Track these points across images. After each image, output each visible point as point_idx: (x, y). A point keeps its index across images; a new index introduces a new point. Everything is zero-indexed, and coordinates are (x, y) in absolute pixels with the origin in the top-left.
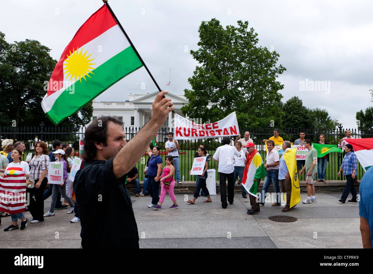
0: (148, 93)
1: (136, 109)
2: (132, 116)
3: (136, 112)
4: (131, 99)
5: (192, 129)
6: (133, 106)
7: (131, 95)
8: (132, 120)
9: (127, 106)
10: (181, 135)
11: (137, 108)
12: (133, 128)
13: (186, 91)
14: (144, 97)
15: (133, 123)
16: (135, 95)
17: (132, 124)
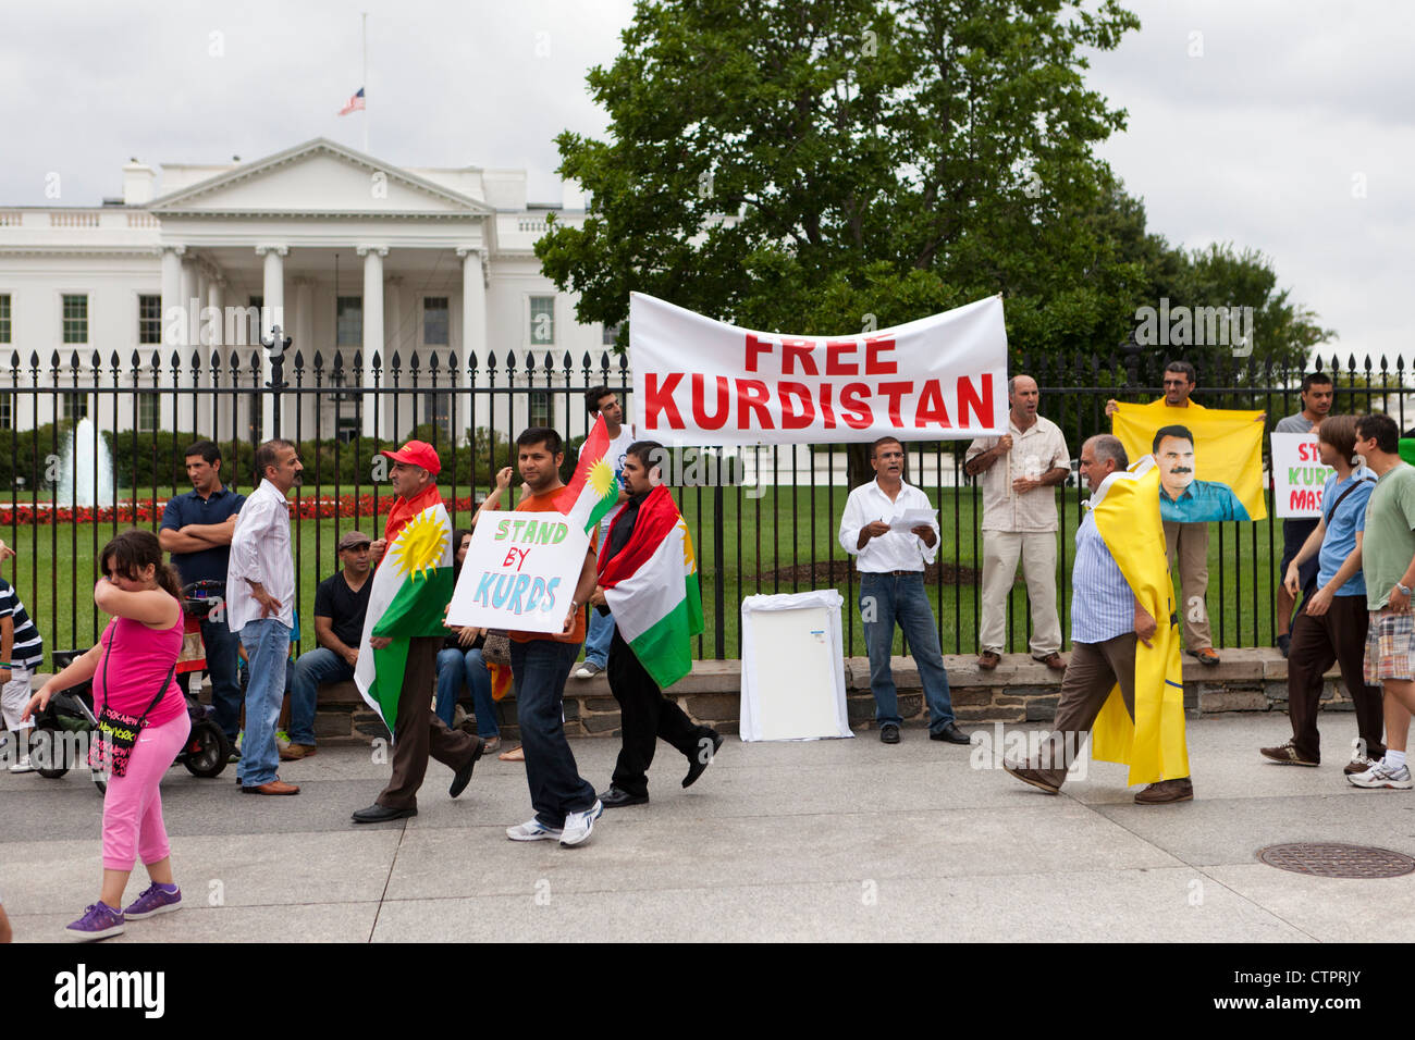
0: (236, 159)
1: (170, 249)
2: (149, 288)
3: (171, 266)
4: (138, 192)
5: (742, 385)
6: (152, 235)
7: (134, 166)
8: (143, 314)
9: (114, 231)
10: (676, 423)
11: (180, 244)
12: (156, 360)
13: (566, 143)
14: (220, 178)
15: (150, 333)
16: (166, 167)
17: (143, 339)
